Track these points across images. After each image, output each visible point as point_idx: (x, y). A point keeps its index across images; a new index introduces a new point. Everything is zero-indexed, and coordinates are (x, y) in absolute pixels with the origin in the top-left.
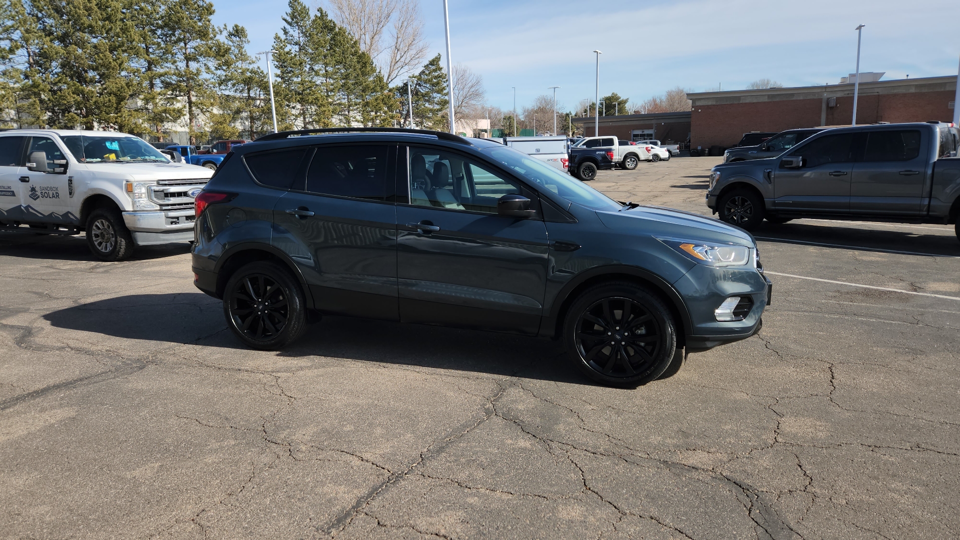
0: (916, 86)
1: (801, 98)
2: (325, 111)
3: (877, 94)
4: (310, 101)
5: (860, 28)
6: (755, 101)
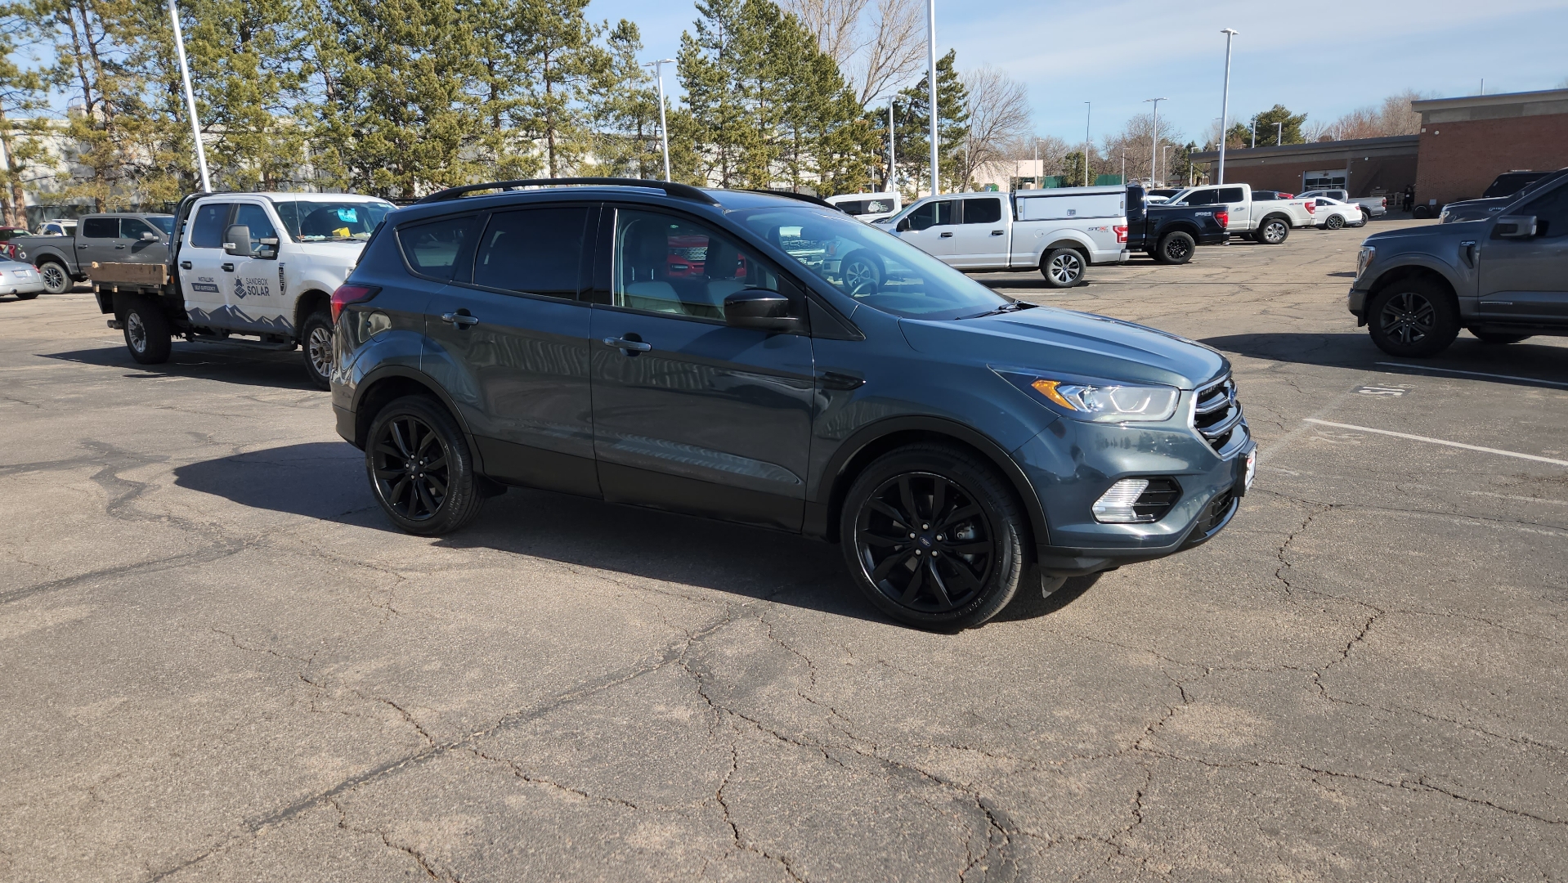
2: (756, 155)
4: (733, 139)
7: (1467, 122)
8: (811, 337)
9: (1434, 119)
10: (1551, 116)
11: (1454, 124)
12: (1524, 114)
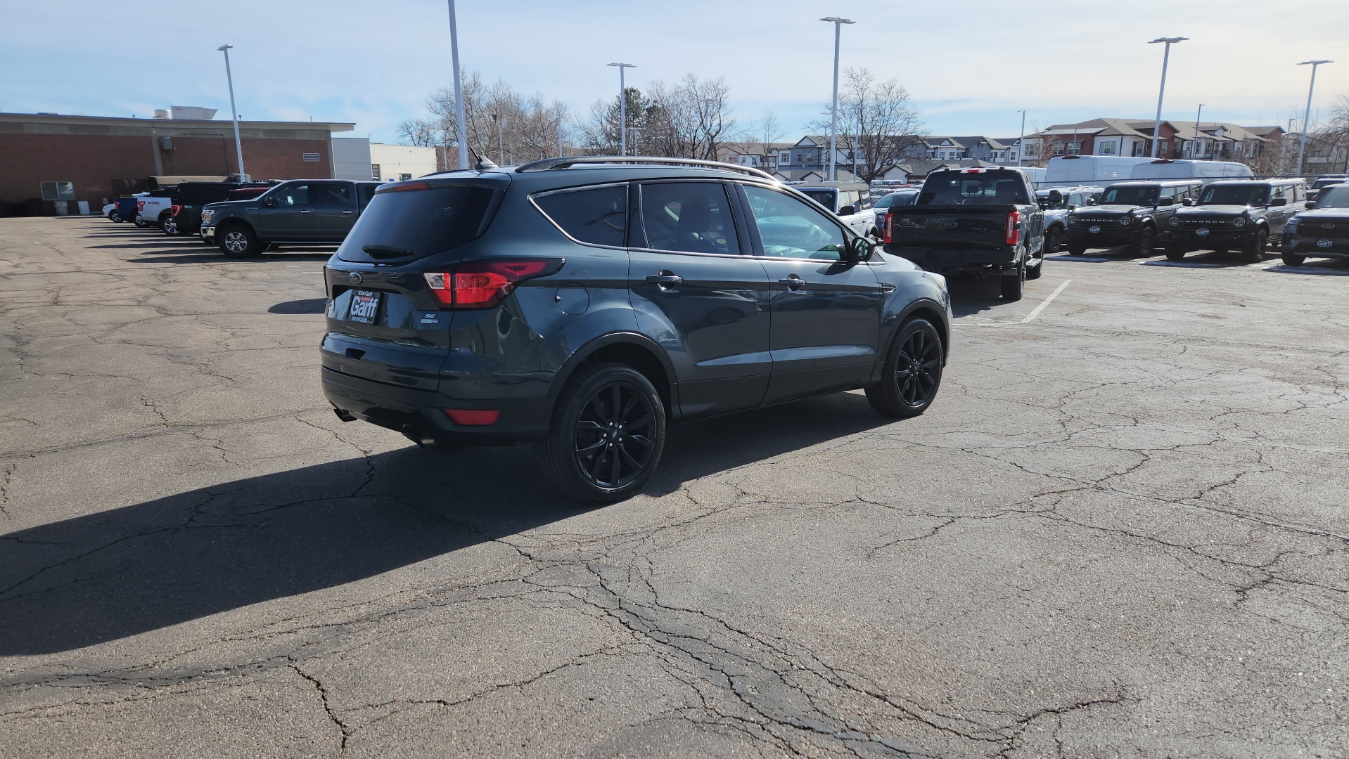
1: (121, 134)
3: (221, 137)
5: (225, 49)
6: (48, 132)
8: (868, 265)
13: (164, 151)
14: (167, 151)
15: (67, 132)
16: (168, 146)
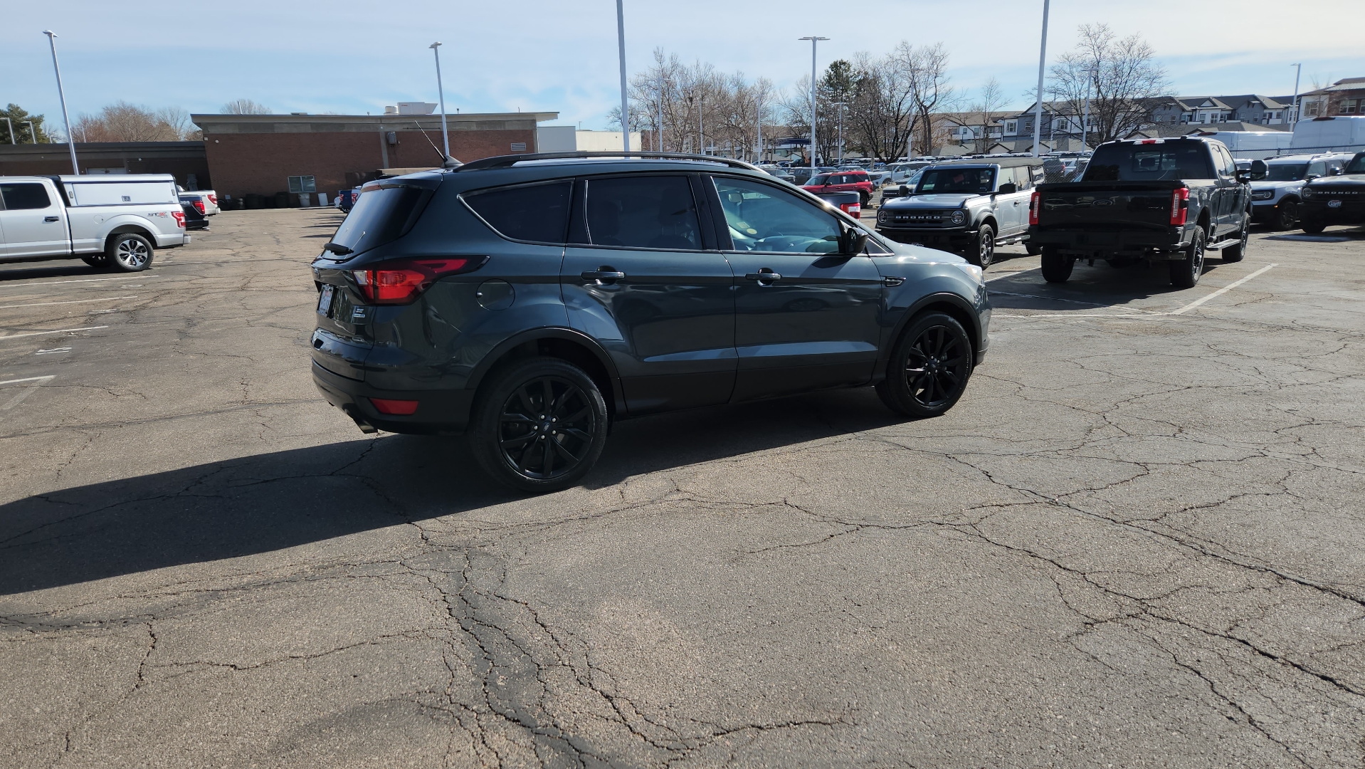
0: (478, 123)
1: (354, 130)
3: (438, 130)
5: (435, 46)
6: (295, 131)
7: (237, 134)
8: (869, 257)
9: (213, 130)
10: (294, 134)
11: (228, 135)
12: (276, 131)
13: (391, 146)
14: (393, 145)
15: (309, 130)
16: (393, 140)
